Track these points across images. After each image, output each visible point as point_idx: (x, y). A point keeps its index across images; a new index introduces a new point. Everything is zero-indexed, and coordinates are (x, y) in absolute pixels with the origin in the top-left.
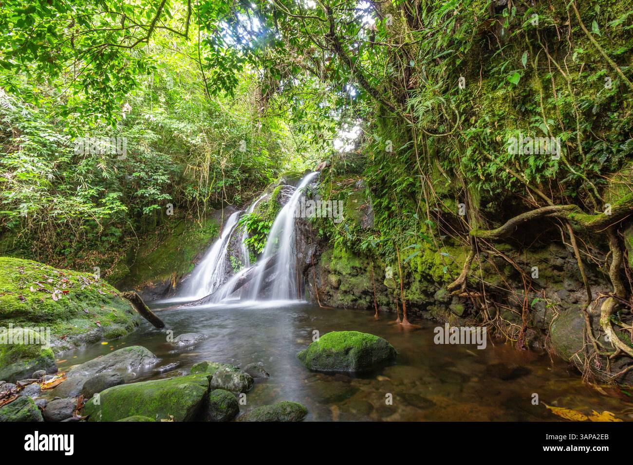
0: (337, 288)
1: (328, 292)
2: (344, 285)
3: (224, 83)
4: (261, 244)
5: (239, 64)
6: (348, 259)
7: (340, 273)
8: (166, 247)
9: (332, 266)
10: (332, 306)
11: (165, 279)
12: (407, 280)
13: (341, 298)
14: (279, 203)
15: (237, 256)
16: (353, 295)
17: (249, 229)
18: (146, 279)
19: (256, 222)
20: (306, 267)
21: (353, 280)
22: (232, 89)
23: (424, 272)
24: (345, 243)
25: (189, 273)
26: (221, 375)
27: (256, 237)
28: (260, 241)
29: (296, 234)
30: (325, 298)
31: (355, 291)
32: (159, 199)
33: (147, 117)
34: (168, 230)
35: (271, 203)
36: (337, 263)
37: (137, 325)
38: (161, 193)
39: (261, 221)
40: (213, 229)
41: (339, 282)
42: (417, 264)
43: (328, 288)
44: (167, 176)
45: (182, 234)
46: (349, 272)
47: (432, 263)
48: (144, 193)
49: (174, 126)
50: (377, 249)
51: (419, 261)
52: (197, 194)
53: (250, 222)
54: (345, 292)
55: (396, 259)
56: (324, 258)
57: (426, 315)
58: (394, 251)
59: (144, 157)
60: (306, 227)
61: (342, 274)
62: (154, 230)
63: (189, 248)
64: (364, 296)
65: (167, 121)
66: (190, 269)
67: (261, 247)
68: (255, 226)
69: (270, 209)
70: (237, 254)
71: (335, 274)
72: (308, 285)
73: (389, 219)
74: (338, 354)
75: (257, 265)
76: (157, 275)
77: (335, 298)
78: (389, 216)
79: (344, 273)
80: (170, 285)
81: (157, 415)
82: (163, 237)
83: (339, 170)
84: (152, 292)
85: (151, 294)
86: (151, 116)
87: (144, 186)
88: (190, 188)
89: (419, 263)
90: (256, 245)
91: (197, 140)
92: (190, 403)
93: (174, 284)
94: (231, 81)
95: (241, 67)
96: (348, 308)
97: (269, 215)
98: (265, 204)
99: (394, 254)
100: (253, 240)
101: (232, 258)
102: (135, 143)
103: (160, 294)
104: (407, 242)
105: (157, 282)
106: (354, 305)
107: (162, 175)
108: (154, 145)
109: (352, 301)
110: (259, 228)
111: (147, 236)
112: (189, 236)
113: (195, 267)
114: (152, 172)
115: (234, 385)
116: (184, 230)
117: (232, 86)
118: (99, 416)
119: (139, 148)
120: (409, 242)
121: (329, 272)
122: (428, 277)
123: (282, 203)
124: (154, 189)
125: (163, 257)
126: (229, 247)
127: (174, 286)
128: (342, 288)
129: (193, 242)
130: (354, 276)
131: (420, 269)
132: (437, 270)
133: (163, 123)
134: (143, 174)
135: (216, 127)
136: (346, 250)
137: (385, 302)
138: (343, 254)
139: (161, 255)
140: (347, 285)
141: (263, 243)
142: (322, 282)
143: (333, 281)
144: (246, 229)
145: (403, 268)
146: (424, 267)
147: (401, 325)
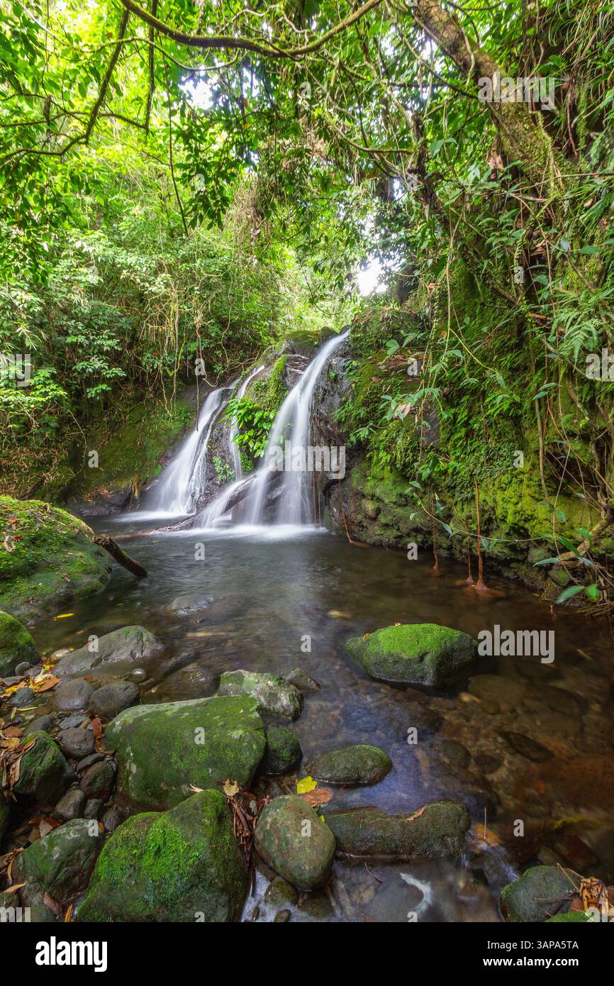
0: (375, 519)
1: (360, 522)
2: (385, 516)
3: (206, 206)
4: (258, 444)
5: (229, 171)
6: (395, 482)
7: (379, 500)
8: (120, 440)
9: (368, 487)
10: (365, 542)
11: (123, 484)
12: (486, 527)
13: (379, 532)
14: (284, 384)
15: (223, 457)
16: (398, 530)
17: (240, 422)
18: (98, 485)
19: (250, 412)
20: (327, 484)
21: (399, 511)
22: (219, 216)
23: (516, 524)
24: (392, 463)
25: (156, 478)
26: (262, 692)
27: (251, 433)
28: (255, 438)
29: (312, 434)
30: (356, 529)
31: (401, 525)
32: (108, 376)
33: (78, 245)
34: (120, 416)
35: (272, 383)
36: (375, 486)
37: (110, 570)
38: (110, 367)
39: (257, 410)
40: (185, 415)
41: (378, 511)
42: (507, 512)
43: (359, 517)
44: (116, 341)
45: (140, 421)
46: (395, 500)
47: (532, 516)
48: (86, 367)
49: (121, 261)
50: (443, 478)
51: (511, 509)
52: (158, 363)
53: (242, 412)
54: (387, 525)
55: (473, 498)
56: (356, 476)
57: (508, 574)
58: (471, 486)
59: (80, 311)
60: (329, 426)
61: (383, 502)
62: (101, 416)
63: (153, 441)
64: (414, 534)
65: (110, 252)
66: (157, 472)
67: (259, 448)
68: (250, 418)
69: (271, 393)
70: (223, 454)
71: (372, 499)
72: (330, 509)
73: (467, 440)
74: (409, 662)
75: (255, 477)
76: (112, 480)
77: (370, 532)
78: (467, 435)
79: (387, 501)
80: (131, 494)
81: (210, 771)
82: (115, 426)
83: (380, 341)
84: (107, 503)
85: (107, 506)
86: (85, 244)
87: (84, 355)
88: (149, 355)
89: (510, 512)
90: (251, 444)
91: (158, 286)
92: (252, 762)
93: (137, 492)
94: (217, 202)
95: (233, 175)
96: (389, 546)
97: (270, 401)
98: (263, 384)
99: (469, 490)
100: (247, 438)
101: (217, 459)
102: (65, 290)
103: (119, 506)
104: (495, 480)
105: (112, 489)
106: (397, 543)
107: (109, 339)
108: (93, 291)
109: (395, 538)
110: (256, 421)
111: (92, 425)
112: (151, 425)
113: (163, 469)
114: (93, 335)
115: (282, 707)
116: (143, 415)
117: (219, 210)
118: (129, 754)
119: (73, 297)
120: (497, 480)
121: (364, 496)
122: (522, 531)
123: (288, 383)
124: (99, 360)
125: (117, 454)
126: (210, 443)
127: (136, 494)
128: (382, 519)
129: (157, 434)
130: (400, 506)
131: (510, 519)
132: (538, 526)
133: (104, 256)
134: (81, 339)
135: (185, 260)
136: (391, 469)
137: (445, 545)
138: (386, 474)
139: (115, 451)
140: (390, 517)
141: (261, 442)
142: (352, 509)
143: (370, 509)
144: (235, 420)
145: (483, 512)
146: (517, 518)
147: (474, 590)
